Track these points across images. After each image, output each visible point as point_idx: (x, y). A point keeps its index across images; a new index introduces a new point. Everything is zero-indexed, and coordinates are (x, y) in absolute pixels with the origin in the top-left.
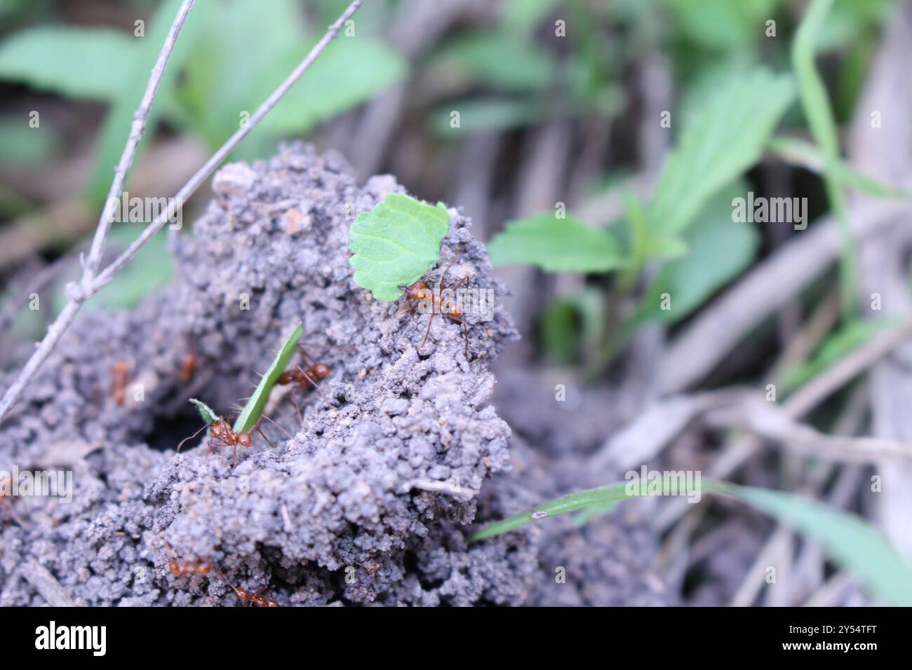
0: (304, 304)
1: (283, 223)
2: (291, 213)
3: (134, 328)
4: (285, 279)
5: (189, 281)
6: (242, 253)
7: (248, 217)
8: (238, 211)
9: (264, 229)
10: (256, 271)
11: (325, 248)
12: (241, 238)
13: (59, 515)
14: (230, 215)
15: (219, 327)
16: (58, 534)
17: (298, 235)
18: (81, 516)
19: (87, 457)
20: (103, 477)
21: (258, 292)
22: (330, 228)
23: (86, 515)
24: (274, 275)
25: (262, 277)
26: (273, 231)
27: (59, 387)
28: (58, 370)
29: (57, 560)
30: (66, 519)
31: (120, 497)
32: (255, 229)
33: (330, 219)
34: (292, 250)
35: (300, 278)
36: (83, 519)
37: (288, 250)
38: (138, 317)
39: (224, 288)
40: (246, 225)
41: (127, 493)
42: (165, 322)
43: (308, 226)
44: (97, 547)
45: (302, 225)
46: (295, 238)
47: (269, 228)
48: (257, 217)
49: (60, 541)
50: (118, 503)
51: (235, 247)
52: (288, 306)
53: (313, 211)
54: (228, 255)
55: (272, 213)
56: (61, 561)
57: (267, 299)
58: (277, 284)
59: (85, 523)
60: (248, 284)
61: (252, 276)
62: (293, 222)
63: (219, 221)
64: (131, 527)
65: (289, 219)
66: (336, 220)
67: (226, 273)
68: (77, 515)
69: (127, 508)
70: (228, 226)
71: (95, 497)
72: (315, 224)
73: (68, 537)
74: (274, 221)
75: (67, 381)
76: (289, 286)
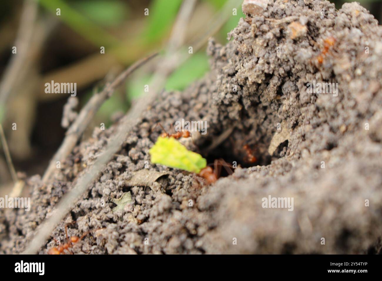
0: (299, 84)
1: (288, 31)
2: (293, 24)
3: (185, 101)
4: (288, 68)
5: (221, 72)
6: (259, 51)
7: (265, 27)
8: (258, 24)
9: (275, 35)
10: (268, 63)
11: (315, 48)
12: (259, 41)
13: (141, 217)
14: (252, 27)
15: (240, 101)
16: (141, 229)
17: (298, 39)
18: (157, 218)
19: (158, 180)
20: (169, 193)
21: (269, 76)
22: (317, 36)
23: (160, 218)
24: (280, 66)
25: (272, 66)
26: (281, 37)
27: (140, 137)
28: (138, 126)
29: (141, 246)
30: (146, 220)
31: (181, 207)
32: (269, 35)
33: (318, 29)
34: (294, 49)
35: (298, 67)
36: (158, 220)
37: (291, 48)
38: (186, 95)
39: (247, 74)
40: (264, 32)
41: (185, 204)
42: (203, 98)
43: (304, 33)
44: (168, 238)
45: (301, 32)
46: (295, 42)
47: (278, 35)
48: (271, 28)
49: (143, 234)
50: (181, 210)
51: (254, 47)
52: (288, 86)
53: (308, 24)
54: (250, 53)
55: (280, 25)
56: (144, 247)
57: (275, 81)
58: (281, 71)
59: (160, 223)
60: (263, 71)
61: (266, 66)
62: (295, 30)
63: (245, 31)
64: (190, 226)
65: (292, 28)
66: (322, 30)
67: (248, 65)
68: (154, 217)
69: (186, 214)
70: (251, 34)
71: (167, 206)
72: (309, 32)
73: (148, 231)
74: (281, 31)
75: (144, 133)
76: (289, 74)
